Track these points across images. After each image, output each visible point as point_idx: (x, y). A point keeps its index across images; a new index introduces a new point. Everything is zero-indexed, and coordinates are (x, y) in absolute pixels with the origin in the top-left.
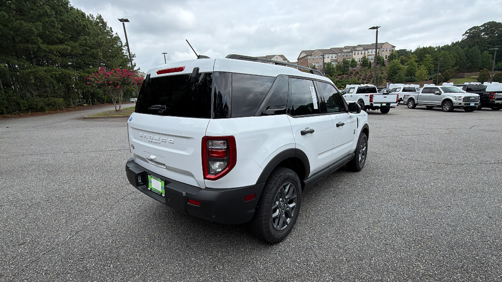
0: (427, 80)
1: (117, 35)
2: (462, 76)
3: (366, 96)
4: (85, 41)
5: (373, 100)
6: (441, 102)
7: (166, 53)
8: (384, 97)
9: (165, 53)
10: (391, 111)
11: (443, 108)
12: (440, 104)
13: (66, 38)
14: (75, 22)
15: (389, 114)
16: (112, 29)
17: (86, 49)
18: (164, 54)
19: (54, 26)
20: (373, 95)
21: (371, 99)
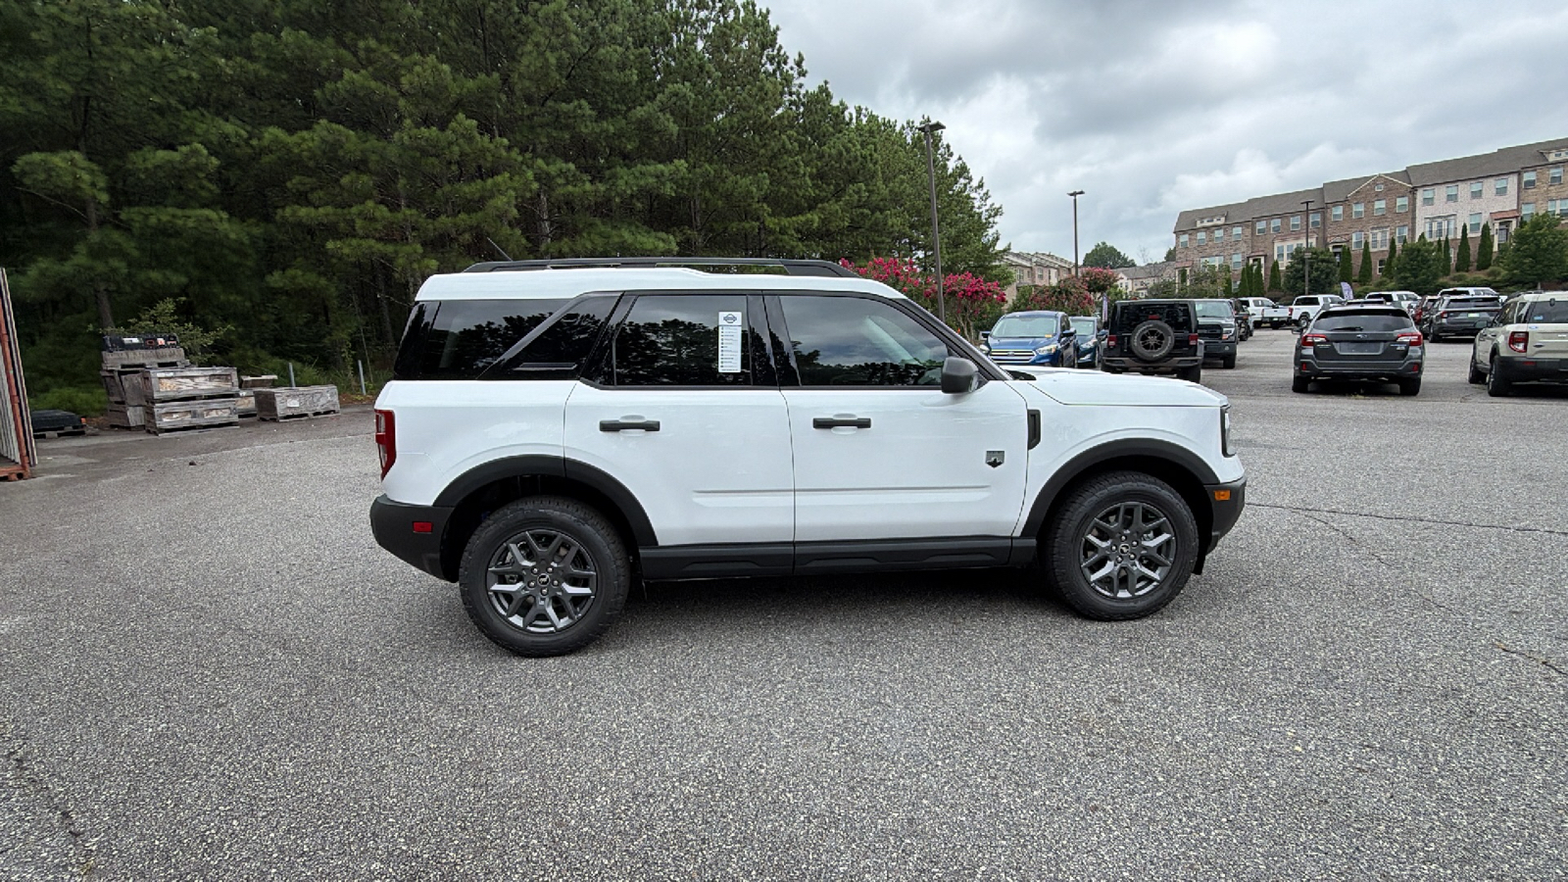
1: (960, 162)
4: (856, 197)
7: (1081, 193)
9: (1078, 191)
13: (824, 194)
14: (845, 153)
16: (952, 150)
17: (862, 213)
18: (1073, 197)
19: (798, 173)
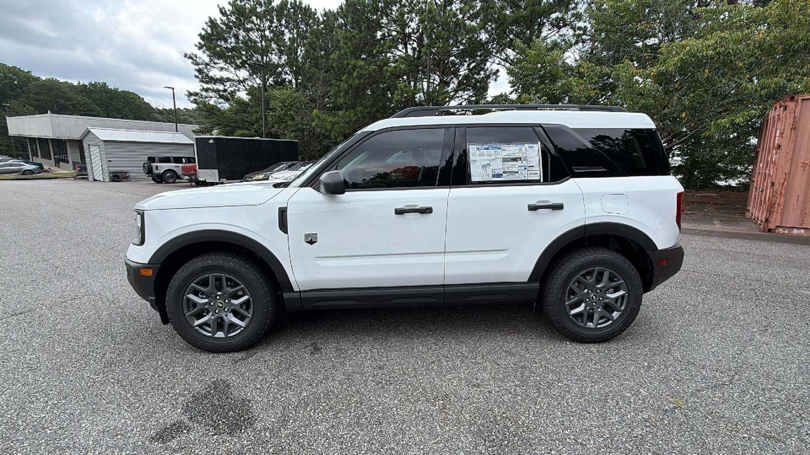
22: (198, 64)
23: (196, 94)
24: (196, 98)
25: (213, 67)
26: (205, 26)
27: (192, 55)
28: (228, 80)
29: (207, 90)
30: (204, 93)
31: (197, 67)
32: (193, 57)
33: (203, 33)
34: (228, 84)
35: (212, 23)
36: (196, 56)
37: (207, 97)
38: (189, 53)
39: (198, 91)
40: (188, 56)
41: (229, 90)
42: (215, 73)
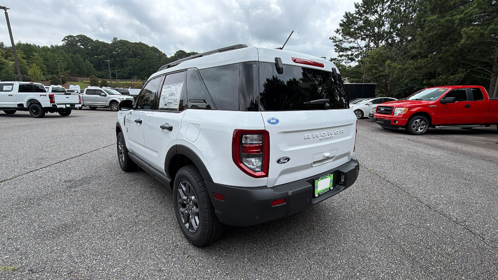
0: (43, 81)
2: (75, 79)
3: (41, 95)
5: (55, 101)
6: (108, 103)
8: (67, 98)
10: (73, 112)
11: (111, 108)
12: (108, 105)
15: (71, 116)
20: (53, 95)
21: (53, 100)
22: (336, 42)
23: (335, 59)
24: (335, 61)
25: (344, 42)
26: (343, 18)
27: (333, 37)
28: (354, 48)
29: (341, 56)
30: (339, 58)
31: (335, 44)
32: (334, 38)
33: (341, 22)
34: (354, 50)
35: (347, 15)
36: (336, 37)
37: (340, 60)
38: (332, 36)
39: (336, 57)
40: (332, 38)
41: (354, 54)
42: (346, 45)
